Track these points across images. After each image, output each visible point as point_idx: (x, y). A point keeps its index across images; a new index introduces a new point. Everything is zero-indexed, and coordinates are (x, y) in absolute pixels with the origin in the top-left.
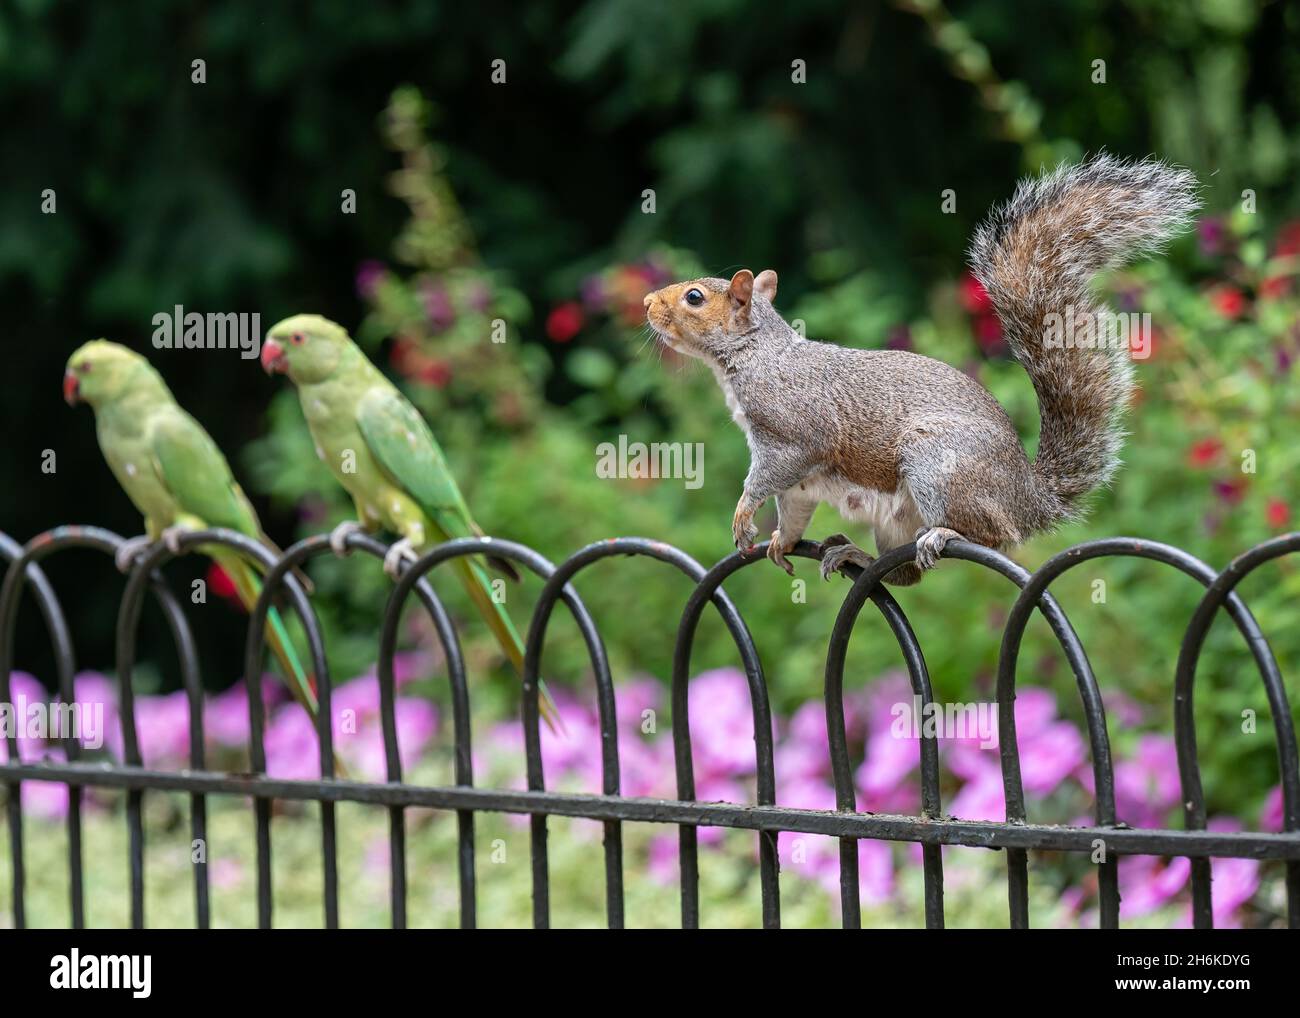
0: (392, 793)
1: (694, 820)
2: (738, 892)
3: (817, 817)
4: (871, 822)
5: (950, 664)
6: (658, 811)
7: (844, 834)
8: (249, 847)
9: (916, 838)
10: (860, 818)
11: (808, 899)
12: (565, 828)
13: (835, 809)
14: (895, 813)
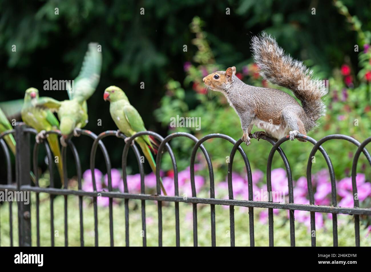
0: (193, 200)
1: (272, 207)
2: (283, 226)
3: (304, 206)
4: (319, 207)
5: (338, 166)
6: (263, 204)
7: (311, 211)
8: (156, 214)
9: (331, 212)
10: (316, 207)
11: (301, 228)
12: (238, 209)
13: (309, 204)
14: (324, 205)
